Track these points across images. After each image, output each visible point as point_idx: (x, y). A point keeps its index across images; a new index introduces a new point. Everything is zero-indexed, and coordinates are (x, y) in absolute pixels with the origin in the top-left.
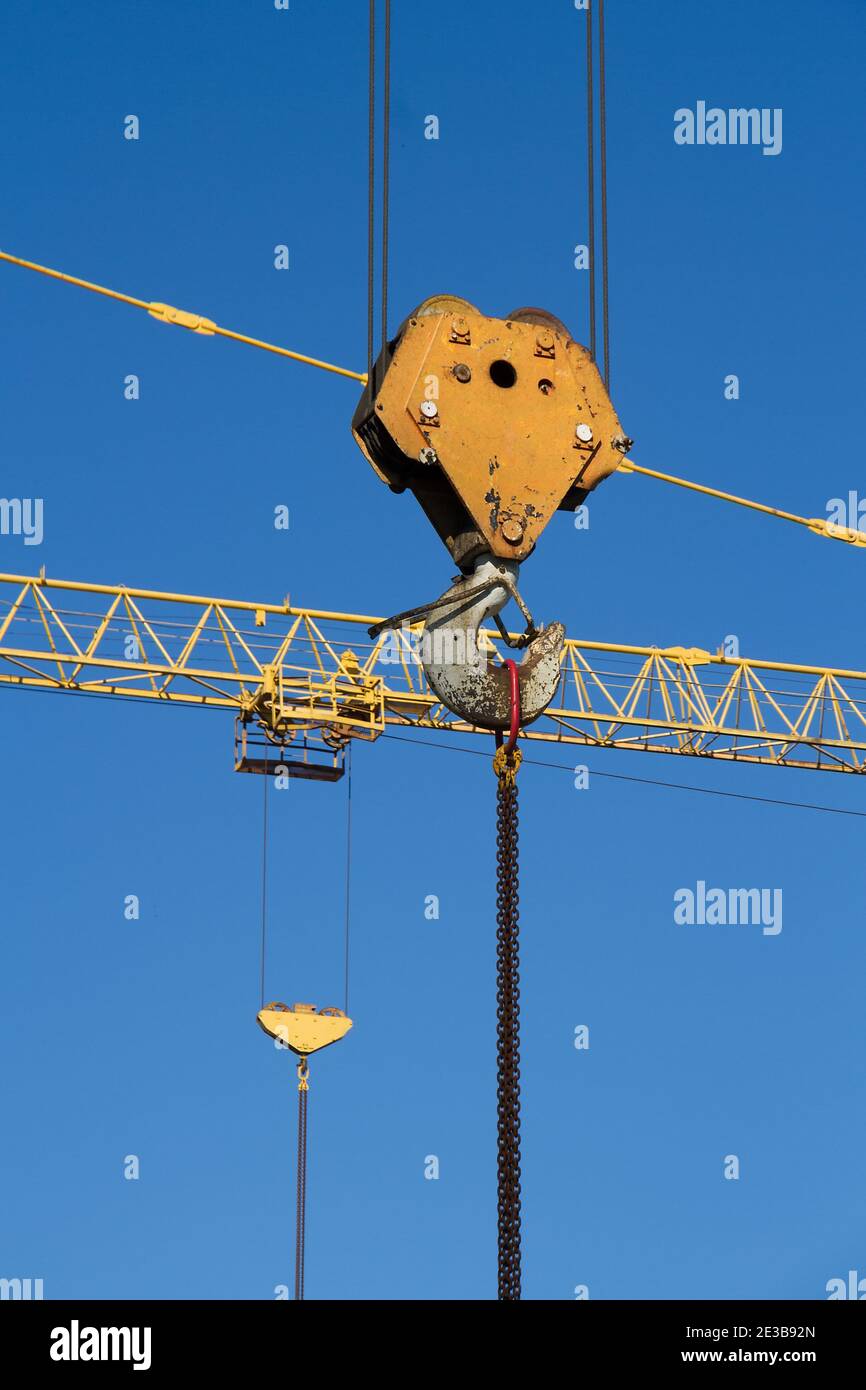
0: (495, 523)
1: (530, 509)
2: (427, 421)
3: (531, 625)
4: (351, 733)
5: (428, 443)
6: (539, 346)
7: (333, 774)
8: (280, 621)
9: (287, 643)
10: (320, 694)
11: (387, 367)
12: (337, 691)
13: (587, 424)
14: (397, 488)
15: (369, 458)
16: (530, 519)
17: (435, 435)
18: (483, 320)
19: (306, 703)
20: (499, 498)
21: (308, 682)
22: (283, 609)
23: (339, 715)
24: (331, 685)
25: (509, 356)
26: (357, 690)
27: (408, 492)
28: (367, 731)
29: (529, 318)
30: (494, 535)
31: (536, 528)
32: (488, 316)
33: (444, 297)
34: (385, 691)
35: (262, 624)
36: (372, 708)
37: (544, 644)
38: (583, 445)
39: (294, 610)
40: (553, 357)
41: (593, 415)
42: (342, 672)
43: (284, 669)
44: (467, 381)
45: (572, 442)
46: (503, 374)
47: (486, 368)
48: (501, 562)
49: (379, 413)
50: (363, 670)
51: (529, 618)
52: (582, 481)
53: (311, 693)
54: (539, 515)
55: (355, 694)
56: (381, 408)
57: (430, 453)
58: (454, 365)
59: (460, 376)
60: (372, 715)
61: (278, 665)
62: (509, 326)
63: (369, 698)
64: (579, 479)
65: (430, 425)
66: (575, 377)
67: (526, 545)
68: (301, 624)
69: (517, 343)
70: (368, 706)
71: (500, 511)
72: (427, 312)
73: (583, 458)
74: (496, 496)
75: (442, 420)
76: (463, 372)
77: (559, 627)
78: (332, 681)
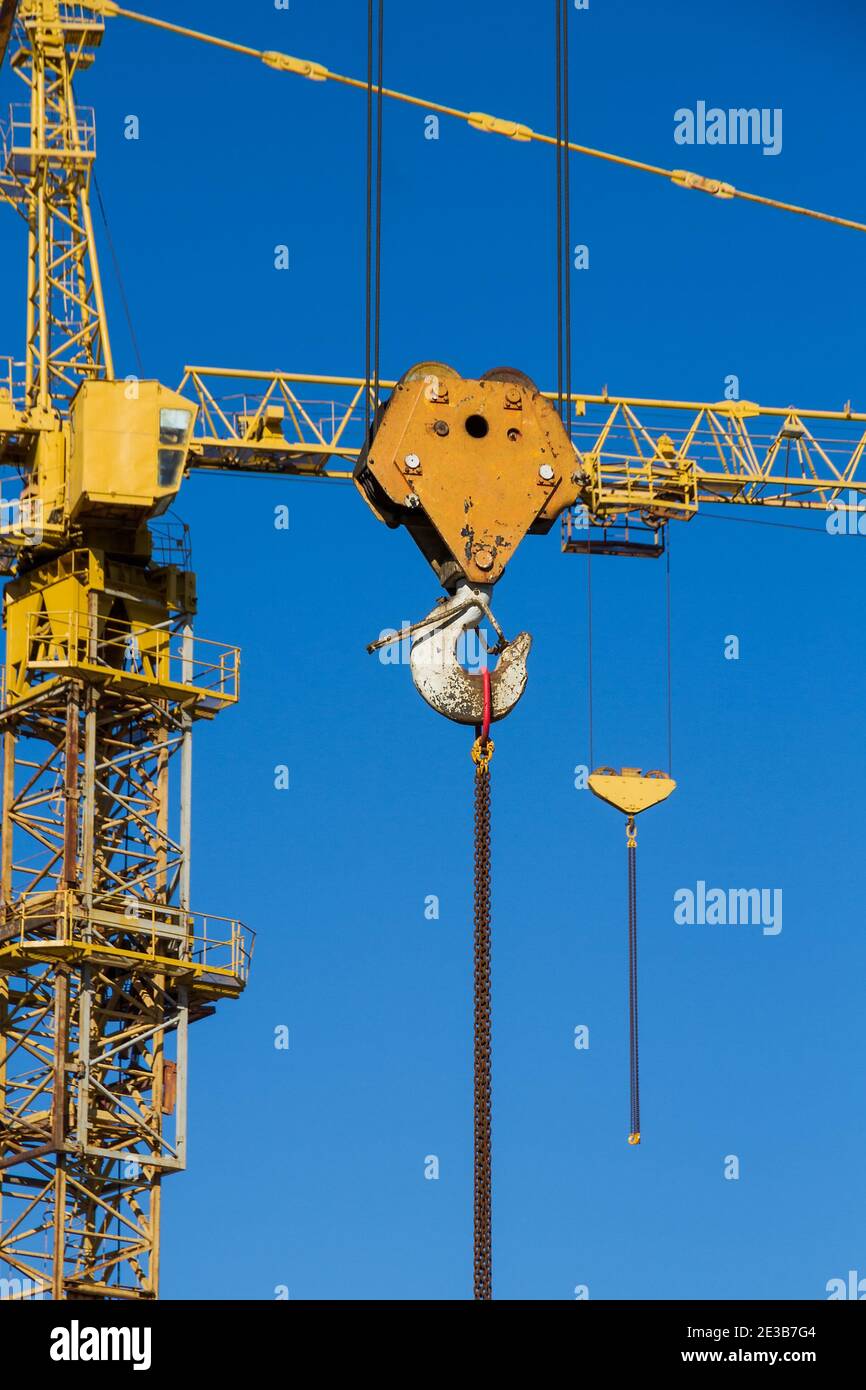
0: (469, 554)
1: (500, 540)
2: (411, 471)
3: (501, 638)
4: (668, 514)
5: (413, 489)
6: (508, 400)
7: (654, 551)
8: (599, 411)
9: (605, 432)
10: (637, 479)
11: (378, 426)
12: (653, 474)
13: (549, 464)
14: (393, 525)
15: (368, 501)
16: (500, 548)
17: (418, 483)
18: (460, 382)
19: (624, 487)
20: (473, 533)
21: (625, 468)
22: (601, 398)
23: (655, 498)
24: (647, 469)
25: (482, 410)
26: (673, 473)
27: (402, 526)
28: (683, 511)
29: (501, 376)
30: (468, 563)
31: (504, 556)
32: (465, 377)
33: (428, 363)
34: (699, 473)
35: (582, 414)
36: (687, 489)
37: (512, 652)
38: (546, 482)
39: (612, 399)
40: (520, 408)
41: (555, 456)
42: (658, 457)
43: (602, 457)
44: (447, 434)
45: (536, 480)
46: (477, 427)
47: (463, 422)
48: (476, 586)
49: (371, 467)
50: (678, 454)
51: (499, 631)
52: (545, 513)
53: (629, 478)
54: (507, 544)
55: (670, 477)
56: (372, 462)
57: (413, 499)
58: (434, 422)
59: (439, 431)
60: (687, 497)
61: (597, 453)
62: (482, 385)
63: (683, 480)
64: (543, 510)
65: (414, 474)
66: (539, 424)
67: (496, 571)
68: (619, 412)
69: (489, 399)
70: (682, 488)
71: (474, 543)
72: (413, 378)
73: (546, 493)
74: (470, 530)
75: (424, 469)
76: (442, 428)
77: (526, 636)
78: (649, 465)
